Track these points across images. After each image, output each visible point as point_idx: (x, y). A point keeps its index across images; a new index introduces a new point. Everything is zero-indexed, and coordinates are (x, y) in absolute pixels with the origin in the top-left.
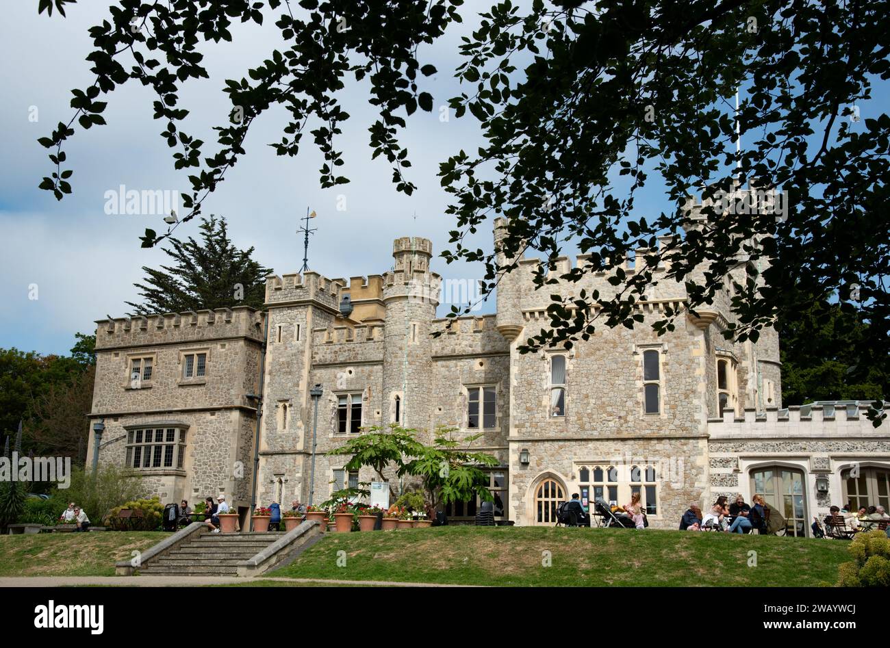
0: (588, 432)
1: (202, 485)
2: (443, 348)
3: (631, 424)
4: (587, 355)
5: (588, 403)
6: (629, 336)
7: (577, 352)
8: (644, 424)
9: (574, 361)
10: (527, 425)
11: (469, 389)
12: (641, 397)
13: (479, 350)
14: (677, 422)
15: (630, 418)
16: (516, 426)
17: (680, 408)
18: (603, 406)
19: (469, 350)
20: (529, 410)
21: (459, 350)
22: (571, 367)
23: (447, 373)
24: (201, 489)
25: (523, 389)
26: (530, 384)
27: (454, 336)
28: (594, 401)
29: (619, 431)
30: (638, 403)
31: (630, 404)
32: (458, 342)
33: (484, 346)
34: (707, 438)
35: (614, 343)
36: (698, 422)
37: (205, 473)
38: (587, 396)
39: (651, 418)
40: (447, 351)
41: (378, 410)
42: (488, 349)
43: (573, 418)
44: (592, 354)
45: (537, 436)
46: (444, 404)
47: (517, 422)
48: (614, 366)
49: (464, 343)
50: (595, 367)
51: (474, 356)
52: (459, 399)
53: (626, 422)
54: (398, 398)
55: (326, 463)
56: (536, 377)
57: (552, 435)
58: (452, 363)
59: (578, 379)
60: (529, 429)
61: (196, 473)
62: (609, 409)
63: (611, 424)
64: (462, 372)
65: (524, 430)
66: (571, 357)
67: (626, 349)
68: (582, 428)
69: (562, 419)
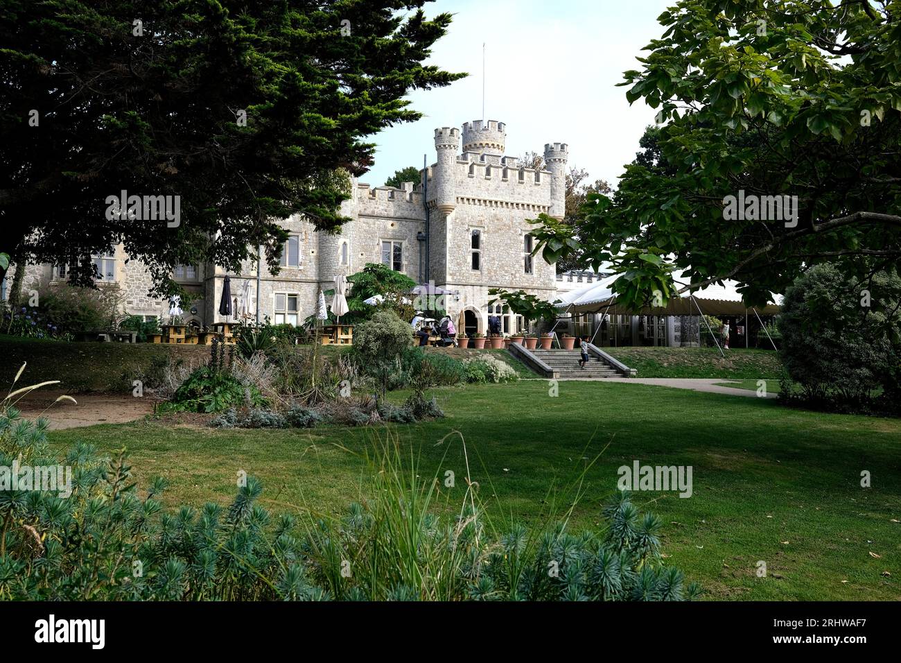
0: (495, 282)
1: (136, 298)
2: (365, 209)
3: (518, 279)
4: (494, 232)
5: (494, 264)
6: (517, 224)
7: (488, 229)
8: (525, 279)
9: (486, 235)
10: (458, 274)
11: (383, 242)
12: (523, 263)
13: (392, 214)
14: (542, 280)
15: (517, 275)
16: (451, 275)
17: (543, 272)
18: (502, 267)
19: (385, 214)
20: (458, 264)
21: (377, 212)
22: (484, 239)
23: (367, 228)
24: (135, 302)
25: (455, 250)
26: (459, 247)
27: (374, 201)
28: (497, 262)
29: (511, 283)
30: (521, 266)
31: (517, 266)
32: (377, 206)
33: (395, 212)
34: (555, 289)
35: (509, 226)
36: (552, 280)
37: (138, 287)
38: (494, 259)
39: (528, 276)
40: (369, 212)
41: (313, 250)
42: (398, 214)
43: (486, 273)
44: (497, 232)
45: (464, 282)
46: (366, 251)
47: (451, 272)
48: (509, 242)
49: (381, 208)
50: (499, 241)
51: (389, 218)
52: (377, 248)
53: (515, 277)
54: (345, 243)
55: (270, 288)
56: (463, 243)
57: (473, 282)
58: (371, 221)
59: (489, 247)
60: (459, 277)
61: (129, 287)
62: (506, 268)
63: (507, 278)
64: (379, 229)
65: (455, 277)
66: (484, 232)
67: (516, 232)
68: (490, 278)
69: (478, 272)
